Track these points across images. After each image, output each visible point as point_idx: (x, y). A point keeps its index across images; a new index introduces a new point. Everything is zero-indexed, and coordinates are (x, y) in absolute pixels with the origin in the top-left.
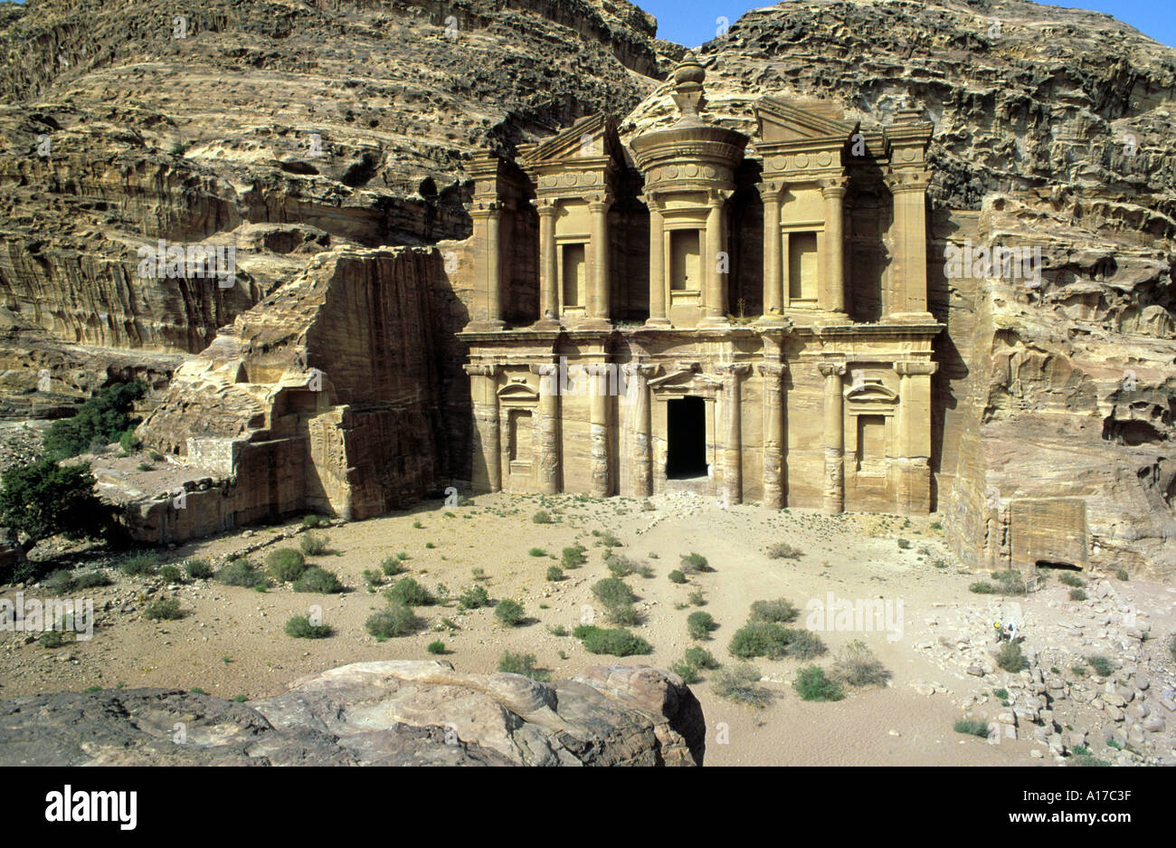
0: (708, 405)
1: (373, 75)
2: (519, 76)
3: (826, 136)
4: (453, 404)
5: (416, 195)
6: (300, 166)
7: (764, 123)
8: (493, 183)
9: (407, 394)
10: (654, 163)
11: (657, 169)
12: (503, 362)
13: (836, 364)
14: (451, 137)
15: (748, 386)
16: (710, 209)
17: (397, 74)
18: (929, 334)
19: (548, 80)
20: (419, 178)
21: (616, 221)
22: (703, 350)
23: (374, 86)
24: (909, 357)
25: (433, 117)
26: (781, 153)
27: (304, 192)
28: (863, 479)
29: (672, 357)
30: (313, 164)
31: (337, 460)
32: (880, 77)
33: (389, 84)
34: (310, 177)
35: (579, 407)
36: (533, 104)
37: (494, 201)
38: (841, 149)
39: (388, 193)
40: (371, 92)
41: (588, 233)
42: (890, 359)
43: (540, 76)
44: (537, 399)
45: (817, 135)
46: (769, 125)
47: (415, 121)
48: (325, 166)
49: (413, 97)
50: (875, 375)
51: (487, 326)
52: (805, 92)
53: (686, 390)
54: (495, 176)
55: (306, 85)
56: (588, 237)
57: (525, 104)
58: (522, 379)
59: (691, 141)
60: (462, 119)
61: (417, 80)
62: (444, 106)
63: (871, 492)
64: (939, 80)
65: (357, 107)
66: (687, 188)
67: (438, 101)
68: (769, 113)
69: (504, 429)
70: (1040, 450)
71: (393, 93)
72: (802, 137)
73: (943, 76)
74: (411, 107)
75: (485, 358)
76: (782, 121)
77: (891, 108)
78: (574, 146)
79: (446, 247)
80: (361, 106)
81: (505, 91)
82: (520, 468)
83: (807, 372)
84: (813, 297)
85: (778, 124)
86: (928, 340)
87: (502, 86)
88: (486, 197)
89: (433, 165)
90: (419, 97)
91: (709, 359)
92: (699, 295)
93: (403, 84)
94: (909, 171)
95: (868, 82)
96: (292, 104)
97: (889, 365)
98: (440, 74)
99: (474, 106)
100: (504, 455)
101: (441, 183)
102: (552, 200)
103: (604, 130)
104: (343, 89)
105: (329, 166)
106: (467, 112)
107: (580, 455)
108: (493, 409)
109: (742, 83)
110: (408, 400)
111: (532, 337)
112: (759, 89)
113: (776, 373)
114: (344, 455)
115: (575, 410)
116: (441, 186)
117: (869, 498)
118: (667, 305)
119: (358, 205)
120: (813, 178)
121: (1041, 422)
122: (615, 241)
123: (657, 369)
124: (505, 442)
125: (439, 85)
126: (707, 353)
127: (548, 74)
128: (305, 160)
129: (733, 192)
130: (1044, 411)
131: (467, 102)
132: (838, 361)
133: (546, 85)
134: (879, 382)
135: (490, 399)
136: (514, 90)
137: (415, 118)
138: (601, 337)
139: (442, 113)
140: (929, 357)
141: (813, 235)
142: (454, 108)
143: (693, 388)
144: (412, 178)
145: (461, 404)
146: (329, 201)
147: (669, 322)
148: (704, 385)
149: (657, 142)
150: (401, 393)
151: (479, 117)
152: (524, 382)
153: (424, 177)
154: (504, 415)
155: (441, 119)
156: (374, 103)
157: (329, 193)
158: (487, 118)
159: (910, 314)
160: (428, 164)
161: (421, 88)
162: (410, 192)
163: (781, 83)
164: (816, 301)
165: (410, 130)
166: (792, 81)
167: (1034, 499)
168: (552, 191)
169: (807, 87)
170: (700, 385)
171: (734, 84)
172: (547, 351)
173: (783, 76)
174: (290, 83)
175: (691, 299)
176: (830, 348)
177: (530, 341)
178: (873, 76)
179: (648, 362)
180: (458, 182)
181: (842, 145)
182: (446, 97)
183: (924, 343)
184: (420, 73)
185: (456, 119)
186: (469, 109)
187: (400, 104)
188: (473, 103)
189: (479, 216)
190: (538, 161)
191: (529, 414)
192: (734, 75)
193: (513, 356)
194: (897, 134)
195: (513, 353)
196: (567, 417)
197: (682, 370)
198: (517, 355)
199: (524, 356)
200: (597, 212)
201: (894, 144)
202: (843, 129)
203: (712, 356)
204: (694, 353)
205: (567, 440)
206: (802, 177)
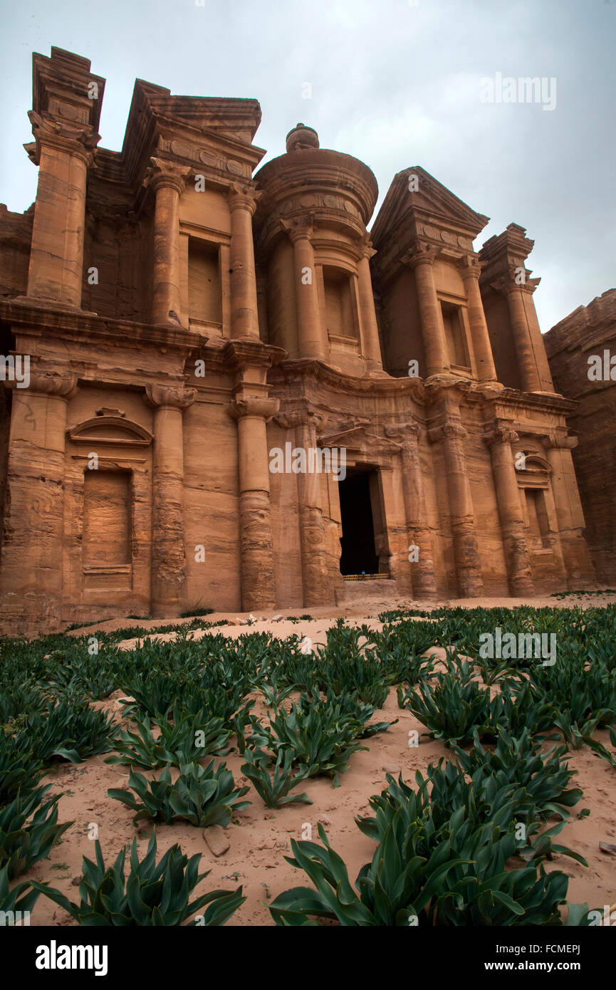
3: (466, 222)
11: (308, 196)
13: (510, 431)
16: (363, 257)
18: (568, 410)
24: (556, 432)
26: (430, 224)
35: (216, 469)
41: (227, 232)
42: (543, 432)
44: (152, 445)
53: (357, 453)
56: (230, 237)
69: (73, 502)
75: (48, 363)
86: (564, 416)
92: (357, 345)
100: (72, 552)
102: (184, 171)
108: (58, 458)
115: (210, 474)
118: (324, 349)
120: (458, 255)
123: (324, 423)
124: (73, 526)
126: (379, 413)
135: (56, 440)
140: (566, 432)
141: (458, 310)
143: (365, 452)
152: (123, 416)
154: (75, 474)
164: (470, 371)
168: (182, 161)
175: (349, 347)
183: (560, 418)
190: (168, 114)
191: (125, 475)
193: (111, 367)
194: (514, 241)
195: (108, 363)
196: (195, 484)
197: (357, 426)
198: (118, 367)
199: (133, 369)
200: (246, 208)
201: (509, 249)
202: (480, 221)
203: (380, 417)
204: (357, 411)
205: (196, 522)
206: (449, 251)
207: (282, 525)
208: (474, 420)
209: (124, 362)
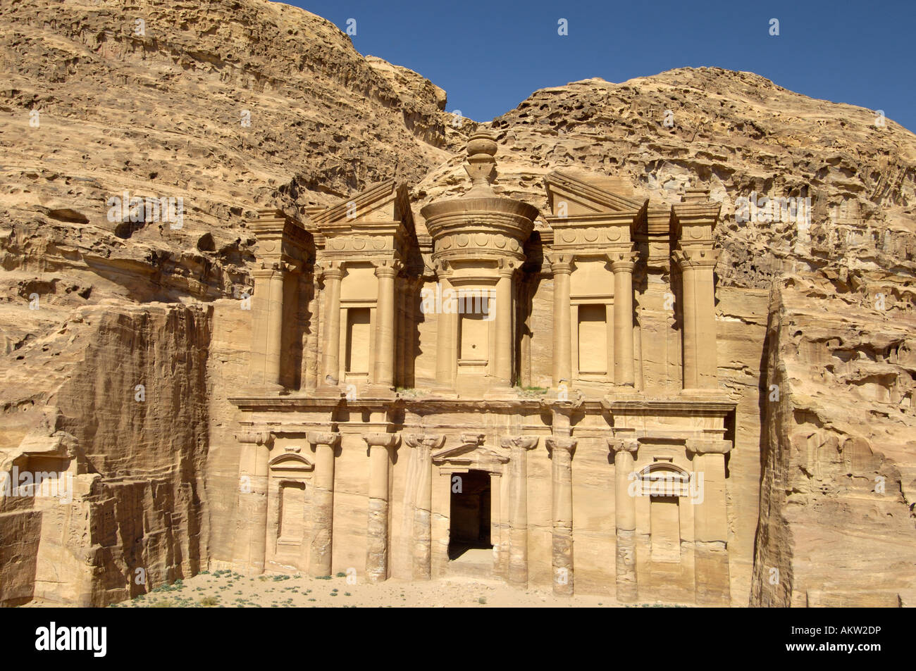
0: (494, 479)
1: (156, 127)
2: (309, 139)
3: (615, 212)
4: (218, 474)
5: (195, 252)
6: (69, 215)
7: (555, 197)
8: (278, 243)
9: (167, 462)
10: (444, 232)
11: (447, 237)
12: (277, 429)
13: (626, 440)
14: (234, 194)
15: (535, 461)
16: (499, 279)
17: (182, 127)
18: (721, 412)
19: (337, 144)
20: (199, 233)
21: (405, 287)
22: (489, 421)
23: (156, 138)
24: (703, 435)
25: (216, 173)
26: (571, 227)
27: (69, 240)
28: (656, 565)
29: (458, 427)
30: (82, 212)
31: (79, 538)
32: (665, 157)
33: (172, 137)
34: (78, 226)
35: (357, 480)
36: (321, 165)
37: (278, 261)
38: (630, 225)
39: (164, 246)
40: (154, 144)
41: (375, 298)
42: (682, 437)
43: (330, 141)
44: (313, 469)
45: (607, 211)
46: (560, 198)
47: (198, 176)
48: (96, 216)
49: (195, 152)
50: (664, 452)
51: (262, 390)
52: (593, 168)
53: (469, 463)
54: (281, 236)
55: (82, 131)
56: (376, 301)
57: (313, 166)
58: (297, 448)
59: (482, 211)
60: (246, 178)
61: (203, 135)
62: (229, 163)
63: (666, 579)
64: (721, 163)
65: (137, 157)
66: (477, 256)
67: (223, 157)
68: (559, 187)
69: (273, 503)
70: (846, 538)
71: (177, 147)
72: (592, 212)
73: (725, 159)
74: (194, 162)
75: (257, 424)
76: (572, 196)
77: (675, 187)
78: (365, 210)
79: (223, 306)
80: (141, 156)
81: (293, 152)
82: (288, 546)
83: (596, 448)
84: (604, 370)
85: (569, 199)
86: (720, 417)
87: (291, 147)
88: (271, 256)
89: (214, 221)
90: (204, 152)
91: (495, 432)
92: (486, 364)
93: (187, 138)
94: (698, 248)
95: (653, 162)
96: (64, 150)
97: (682, 442)
98: (227, 131)
99: (260, 165)
100: (271, 531)
101: (221, 240)
102: (339, 263)
103: (394, 195)
104: (123, 138)
105: (100, 215)
106: (252, 170)
107: (356, 533)
108: (263, 480)
109: (532, 157)
110: (168, 469)
111: (310, 403)
112: (548, 165)
113: (566, 448)
114: (88, 531)
115: (353, 483)
116: (221, 243)
117: (664, 586)
118: (453, 374)
119: (129, 258)
120: (602, 252)
121: (846, 508)
122: (402, 307)
123: (441, 440)
124: (272, 517)
125: (224, 142)
126: (496, 425)
127: (338, 139)
128: (74, 207)
129: (522, 262)
130: (847, 496)
131: (252, 161)
132: (629, 437)
133: (333, 149)
134: (671, 460)
135: (261, 469)
136: (303, 152)
137: (198, 172)
138: (384, 405)
139: (226, 170)
140: (722, 435)
141: (602, 308)
142: (239, 165)
143: (478, 461)
144: (189, 233)
145: (226, 475)
146: (98, 251)
147: (454, 392)
148: (491, 458)
149: (447, 210)
150: (161, 461)
151: (264, 176)
152: (298, 451)
153: (203, 233)
154: (274, 487)
155: (226, 176)
156: (157, 155)
157: (98, 244)
158: (273, 178)
159: (703, 390)
160: (207, 219)
161: (206, 143)
162: (188, 246)
163: (570, 160)
164: (606, 374)
165: (191, 184)
166: (580, 158)
167: (844, 592)
168: (340, 254)
169: (594, 164)
170: (486, 458)
171: (524, 158)
172: (326, 418)
173: (571, 152)
174: (64, 128)
175: (479, 368)
176: (620, 421)
177: (307, 407)
178: (657, 156)
179: (432, 433)
180: (239, 240)
181: (631, 221)
182: (231, 154)
183: (716, 419)
184: (206, 129)
185: (241, 177)
186: (255, 167)
187: (182, 158)
188: (260, 161)
189: (260, 275)
190: (326, 223)
191: (302, 486)
192: (525, 149)
193: (289, 423)
194: (686, 211)
195: (288, 419)
196: (343, 490)
197: (467, 442)
198: (294, 422)
199: (300, 423)
200: (384, 276)
201: (681, 222)
202: (633, 205)
203: (498, 428)
204: (480, 424)
205: (342, 515)
206: (592, 250)
207: (404, 518)
208: (601, 425)
209: (296, 417)
